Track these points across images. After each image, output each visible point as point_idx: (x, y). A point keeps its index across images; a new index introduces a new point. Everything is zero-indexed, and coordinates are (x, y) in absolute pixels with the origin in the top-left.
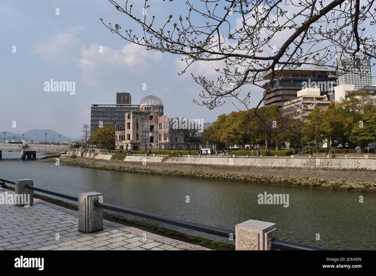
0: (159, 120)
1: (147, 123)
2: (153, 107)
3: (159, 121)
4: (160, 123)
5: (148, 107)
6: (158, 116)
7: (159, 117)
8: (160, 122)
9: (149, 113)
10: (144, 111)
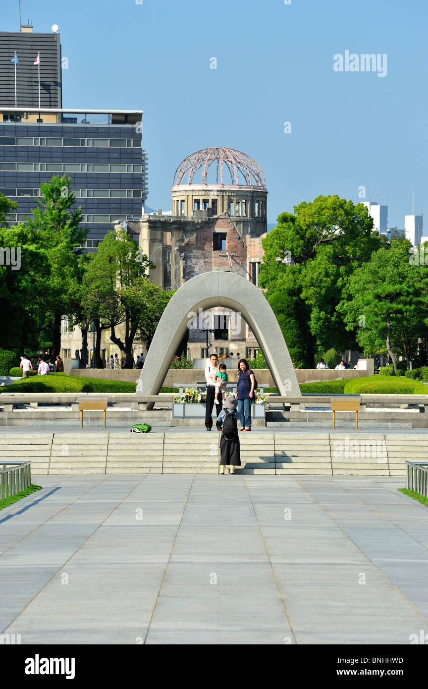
0: (248, 249)
1: (202, 261)
2: (226, 198)
3: (248, 256)
4: (254, 264)
5: (206, 197)
6: (244, 234)
7: (248, 237)
8: (253, 260)
9: (211, 223)
10: (191, 214)
